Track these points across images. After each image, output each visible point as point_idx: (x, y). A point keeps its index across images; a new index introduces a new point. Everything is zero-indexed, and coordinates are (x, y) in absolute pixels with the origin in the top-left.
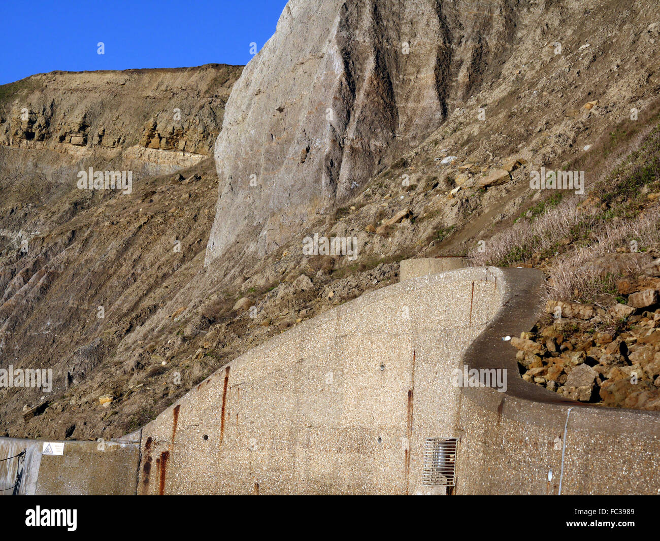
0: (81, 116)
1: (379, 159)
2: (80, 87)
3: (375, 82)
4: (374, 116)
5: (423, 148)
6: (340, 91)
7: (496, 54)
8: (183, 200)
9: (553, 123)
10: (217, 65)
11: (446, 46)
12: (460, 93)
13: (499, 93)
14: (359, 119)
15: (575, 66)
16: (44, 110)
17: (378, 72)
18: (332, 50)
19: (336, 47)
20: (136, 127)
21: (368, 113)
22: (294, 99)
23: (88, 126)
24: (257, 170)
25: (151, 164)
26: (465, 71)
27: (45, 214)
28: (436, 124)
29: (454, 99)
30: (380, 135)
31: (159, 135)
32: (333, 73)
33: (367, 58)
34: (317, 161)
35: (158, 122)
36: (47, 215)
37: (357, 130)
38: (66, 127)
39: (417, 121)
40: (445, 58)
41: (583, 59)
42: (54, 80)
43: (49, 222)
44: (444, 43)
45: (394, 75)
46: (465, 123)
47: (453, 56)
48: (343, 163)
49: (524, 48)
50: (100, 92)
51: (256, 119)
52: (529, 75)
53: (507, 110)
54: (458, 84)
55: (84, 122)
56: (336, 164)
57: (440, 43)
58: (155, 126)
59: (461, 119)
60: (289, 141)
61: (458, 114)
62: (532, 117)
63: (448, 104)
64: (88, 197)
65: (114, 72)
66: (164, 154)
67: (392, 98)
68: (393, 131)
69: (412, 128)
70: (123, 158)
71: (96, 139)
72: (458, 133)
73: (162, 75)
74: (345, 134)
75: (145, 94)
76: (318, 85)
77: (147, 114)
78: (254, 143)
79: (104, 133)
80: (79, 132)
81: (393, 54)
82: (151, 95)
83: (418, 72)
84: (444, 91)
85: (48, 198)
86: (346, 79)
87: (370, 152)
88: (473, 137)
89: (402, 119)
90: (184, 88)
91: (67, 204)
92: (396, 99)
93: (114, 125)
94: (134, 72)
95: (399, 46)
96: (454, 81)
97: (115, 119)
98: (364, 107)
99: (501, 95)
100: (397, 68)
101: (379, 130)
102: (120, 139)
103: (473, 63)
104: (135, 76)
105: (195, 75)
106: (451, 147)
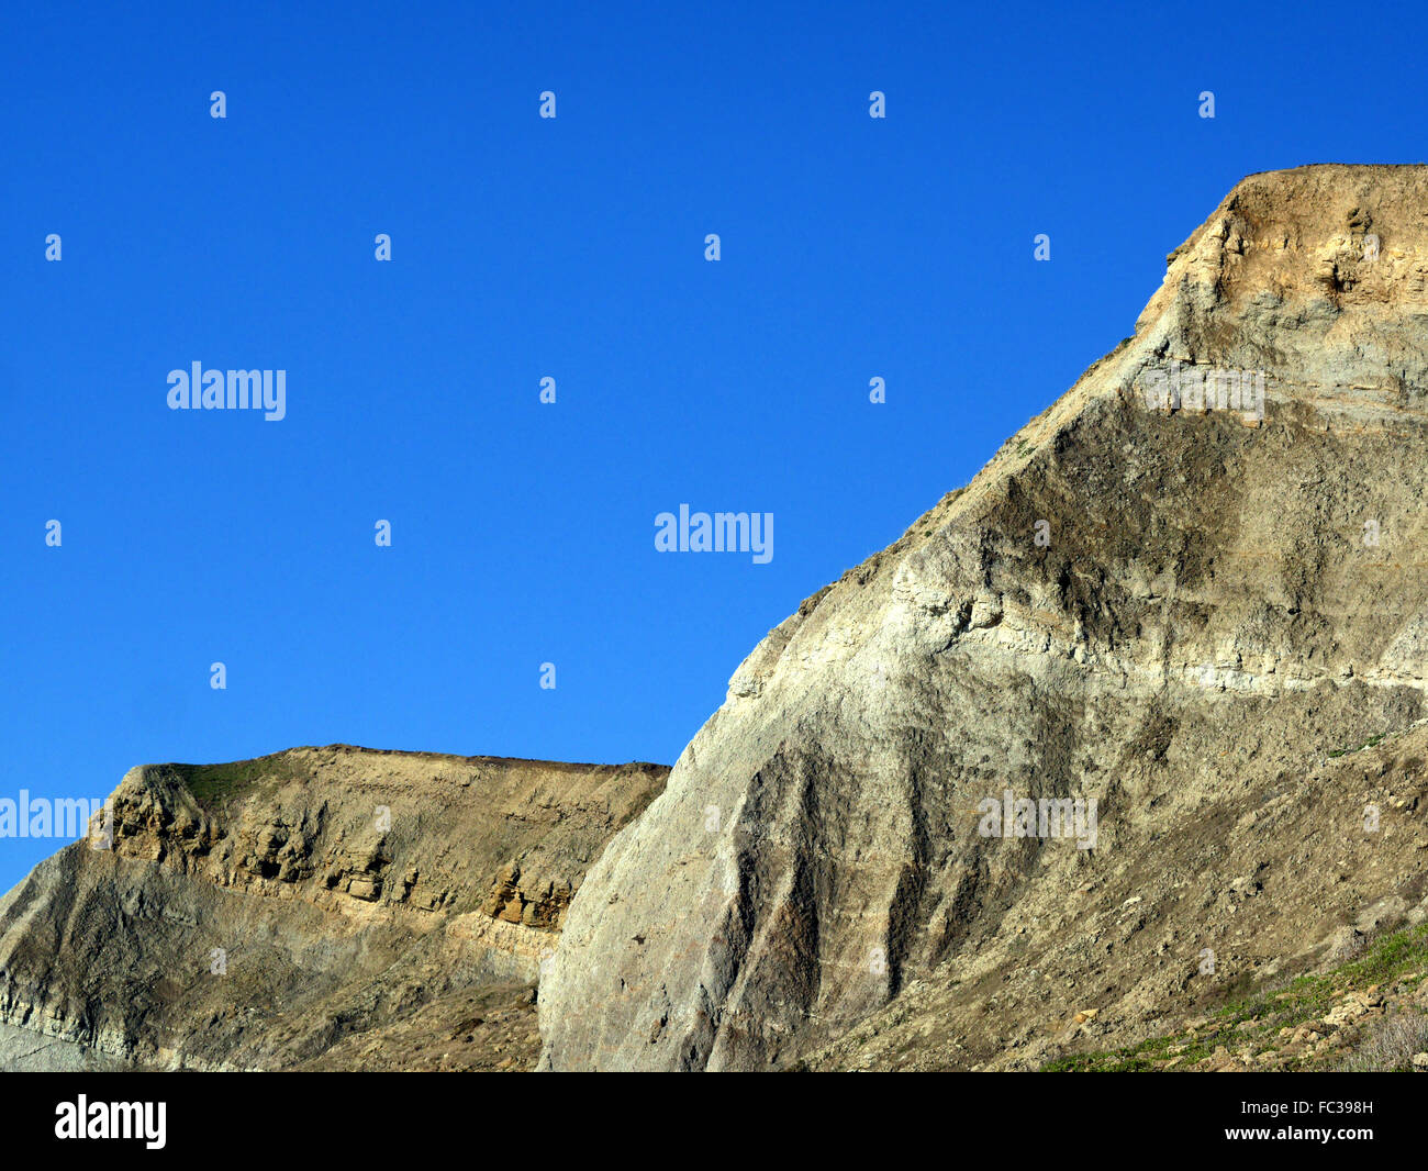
0: (376, 841)
1: (774, 1053)
2: (382, 781)
3: (788, 918)
4: (777, 977)
5: (840, 1047)
6: (726, 927)
7: (1000, 891)
8: (529, 1045)
9: (1039, 1033)
10: (654, 767)
11: (918, 866)
12: (926, 954)
13: (984, 963)
14: (750, 980)
15: (1108, 934)
16: (305, 821)
17: (796, 899)
18: (727, 853)
19: (732, 849)
20: (479, 874)
21: (768, 972)
22: (664, 923)
23: (387, 863)
24: (593, 1040)
25: (499, 951)
26: (942, 915)
27: (277, 1032)
28: (877, 1004)
29: (915, 963)
30: (782, 1011)
31: (522, 895)
32: (720, 894)
33: (781, 873)
34: (672, 1045)
35: (522, 870)
36: (281, 1035)
37: (745, 999)
38: (342, 860)
39: (849, 994)
40: (913, 887)
41: (1122, 923)
42: (333, 763)
43: (283, 1050)
44: (916, 861)
45: (824, 908)
46: (918, 1010)
47: (928, 885)
48: (713, 1053)
49: (1044, 886)
50: (419, 795)
51: (604, 948)
52: (1039, 937)
53: (984, 997)
54: (927, 936)
55: (380, 854)
56: (701, 1055)
57: (909, 861)
58: (517, 876)
59: (914, 1003)
60: (643, 997)
61: (913, 991)
62: (1018, 1016)
63: (903, 971)
64: (366, 1008)
65: (451, 758)
66: (527, 935)
67: (813, 948)
68: (806, 1008)
69: (839, 1005)
70: (447, 935)
71: (400, 890)
72: (902, 1027)
73: (545, 775)
74: (722, 1003)
75: (506, 810)
76: (696, 909)
77: (506, 850)
78: (594, 988)
79: (415, 880)
80: (367, 872)
81: (828, 869)
82: (518, 813)
83: (865, 907)
84: (901, 946)
85: (290, 1001)
86: (740, 907)
87: (761, 1040)
88: (921, 1039)
89: (825, 987)
90: (582, 806)
91: (324, 1018)
92: (821, 951)
93: (438, 865)
94: (491, 762)
95: (841, 857)
96: (921, 931)
97: (441, 854)
98: (763, 959)
99: (986, 968)
100: (832, 895)
101: (782, 1003)
102: (445, 895)
103: (957, 903)
104: (492, 771)
105: (610, 781)
106: (881, 1051)
